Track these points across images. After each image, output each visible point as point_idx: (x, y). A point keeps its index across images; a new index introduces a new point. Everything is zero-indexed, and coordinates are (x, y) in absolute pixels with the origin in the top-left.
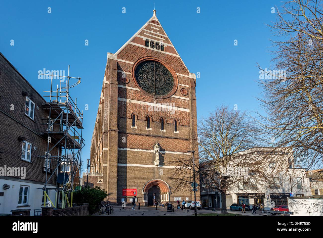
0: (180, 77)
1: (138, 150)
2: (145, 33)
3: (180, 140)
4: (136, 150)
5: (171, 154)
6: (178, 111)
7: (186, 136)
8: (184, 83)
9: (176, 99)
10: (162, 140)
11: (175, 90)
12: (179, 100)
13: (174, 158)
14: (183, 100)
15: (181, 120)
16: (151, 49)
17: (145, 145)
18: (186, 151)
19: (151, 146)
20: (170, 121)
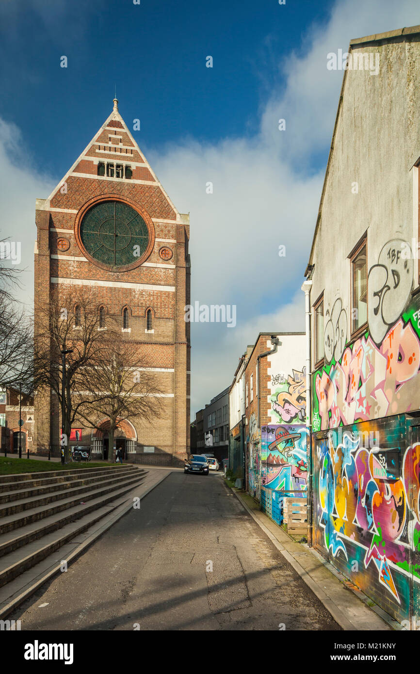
0: (158, 226)
2: (97, 151)
6: (154, 293)
7: (168, 336)
8: (166, 236)
9: (151, 268)
10: (123, 346)
11: (150, 251)
12: (156, 270)
13: (144, 378)
14: (164, 270)
15: (159, 309)
16: (108, 179)
17: (96, 357)
18: (165, 365)
19: (106, 359)
20: (139, 313)
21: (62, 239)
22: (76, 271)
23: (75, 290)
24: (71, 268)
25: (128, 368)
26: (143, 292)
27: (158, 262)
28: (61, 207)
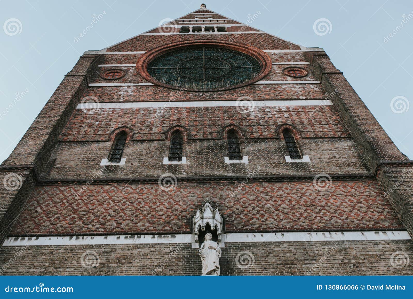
0: (275, 54)
1: (112, 240)
2: (180, 22)
4: (99, 240)
5: (291, 244)
7: (349, 165)
8: (289, 61)
9: (274, 86)
10: (232, 189)
11: (266, 72)
12: (285, 86)
13: (314, 262)
14: (300, 86)
15: (308, 126)
16: (194, 33)
17: (150, 215)
18: (372, 223)
19: (180, 217)
20: (264, 133)
21: (115, 71)
22: (129, 95)
23: (121, 113)
24: (121, 93)
25: (255, 236)
26: (266, 109)
27: (284, 80)
28: (122, 51)
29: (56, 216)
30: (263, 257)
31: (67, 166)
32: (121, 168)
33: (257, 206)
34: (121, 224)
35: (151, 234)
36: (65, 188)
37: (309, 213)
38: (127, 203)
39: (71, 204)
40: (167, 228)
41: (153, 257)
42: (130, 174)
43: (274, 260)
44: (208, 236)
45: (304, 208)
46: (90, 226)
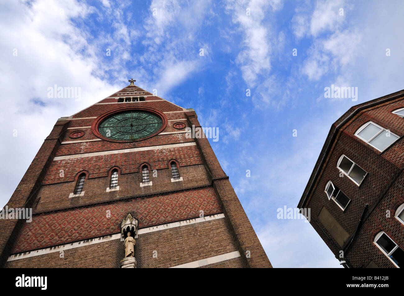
0: (169, 115)
1: (76, 245)
2: (118, 95)
3: (188, 193)
5: (171, 229)
7: (201, 180)
8: (177, 118)
9: (168, 135)
10: (143, 202)
11: (164, 127)
12: (173, 135)
13: (181, 237)
14: (181, 134)
15: (183, 159)
16: (126, 102)
17: (98, 226)
18: (209, 211)
19: (115, 224)
20: (161, 166)
21: (78, 132)
22: (87, 148)
23: (82, 161)
24: (82, 147)
25: (153, 228)
26: (163, 150)
27: (173, 131)
28: (83, 117)
29: (41, 236)
30: (157, 239)
31: (48, 201)
32: (82, 198)
33: (155, 210)
34: (81, 234)
35: (98, 237)
36: (47, 216)
37: (180, 211)
38: (85, 220)
39: (50, 226)
40: (108, 232)
41: (99, 251)
42: (87, 201)
43: (162, 240)
44: (129, 234)
45: (178, 208)
46: (63, 239)
